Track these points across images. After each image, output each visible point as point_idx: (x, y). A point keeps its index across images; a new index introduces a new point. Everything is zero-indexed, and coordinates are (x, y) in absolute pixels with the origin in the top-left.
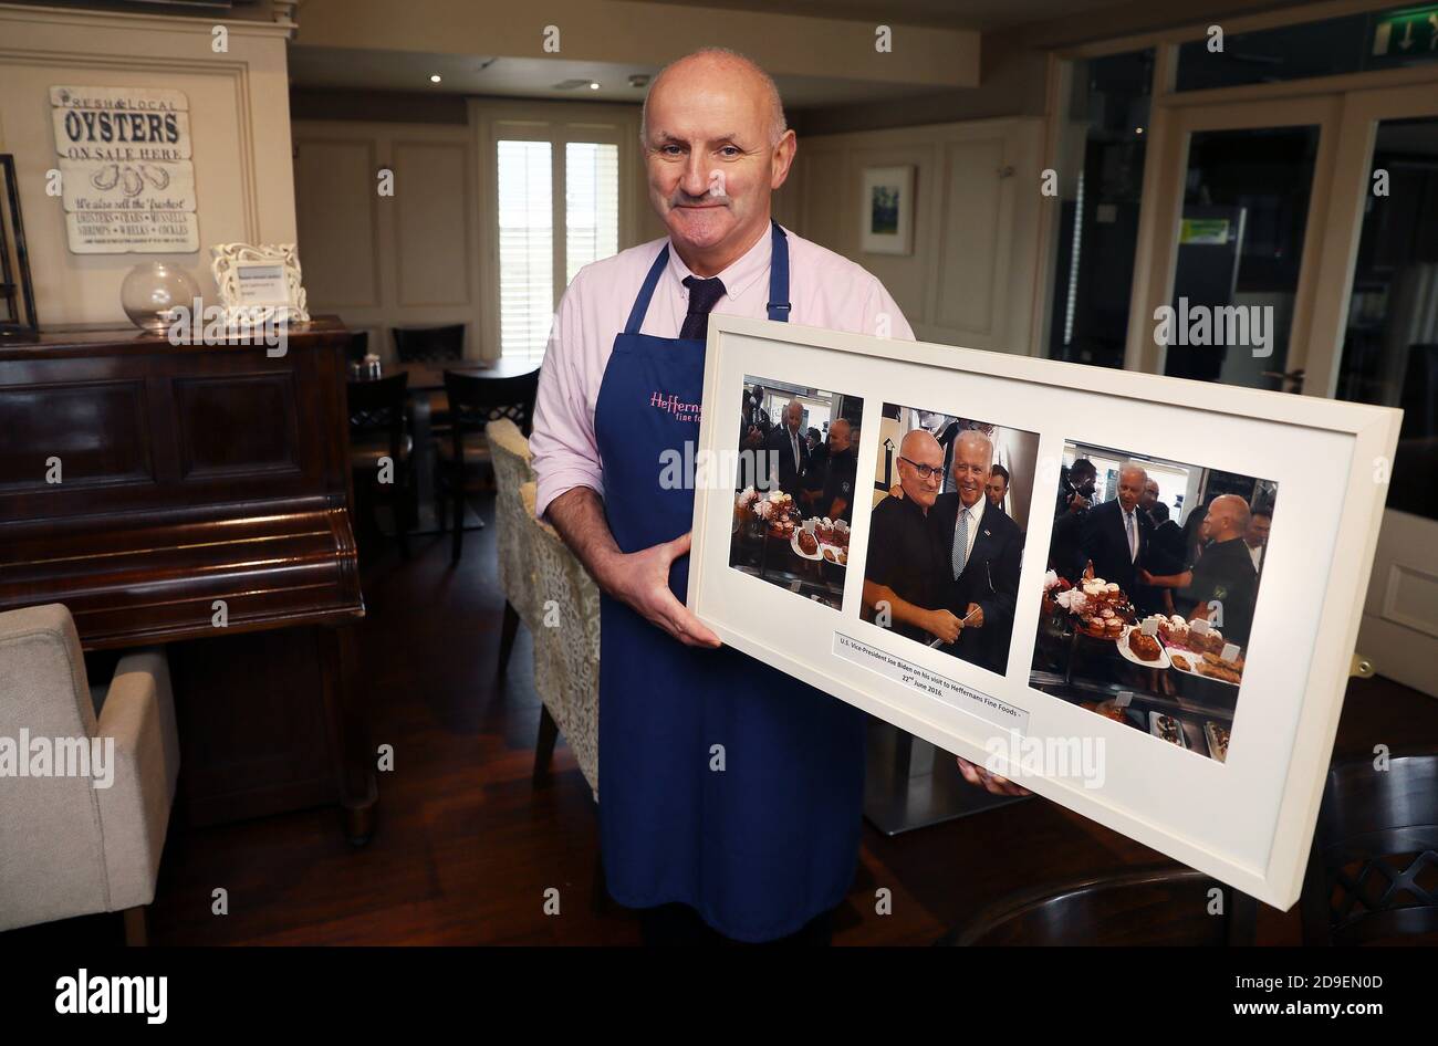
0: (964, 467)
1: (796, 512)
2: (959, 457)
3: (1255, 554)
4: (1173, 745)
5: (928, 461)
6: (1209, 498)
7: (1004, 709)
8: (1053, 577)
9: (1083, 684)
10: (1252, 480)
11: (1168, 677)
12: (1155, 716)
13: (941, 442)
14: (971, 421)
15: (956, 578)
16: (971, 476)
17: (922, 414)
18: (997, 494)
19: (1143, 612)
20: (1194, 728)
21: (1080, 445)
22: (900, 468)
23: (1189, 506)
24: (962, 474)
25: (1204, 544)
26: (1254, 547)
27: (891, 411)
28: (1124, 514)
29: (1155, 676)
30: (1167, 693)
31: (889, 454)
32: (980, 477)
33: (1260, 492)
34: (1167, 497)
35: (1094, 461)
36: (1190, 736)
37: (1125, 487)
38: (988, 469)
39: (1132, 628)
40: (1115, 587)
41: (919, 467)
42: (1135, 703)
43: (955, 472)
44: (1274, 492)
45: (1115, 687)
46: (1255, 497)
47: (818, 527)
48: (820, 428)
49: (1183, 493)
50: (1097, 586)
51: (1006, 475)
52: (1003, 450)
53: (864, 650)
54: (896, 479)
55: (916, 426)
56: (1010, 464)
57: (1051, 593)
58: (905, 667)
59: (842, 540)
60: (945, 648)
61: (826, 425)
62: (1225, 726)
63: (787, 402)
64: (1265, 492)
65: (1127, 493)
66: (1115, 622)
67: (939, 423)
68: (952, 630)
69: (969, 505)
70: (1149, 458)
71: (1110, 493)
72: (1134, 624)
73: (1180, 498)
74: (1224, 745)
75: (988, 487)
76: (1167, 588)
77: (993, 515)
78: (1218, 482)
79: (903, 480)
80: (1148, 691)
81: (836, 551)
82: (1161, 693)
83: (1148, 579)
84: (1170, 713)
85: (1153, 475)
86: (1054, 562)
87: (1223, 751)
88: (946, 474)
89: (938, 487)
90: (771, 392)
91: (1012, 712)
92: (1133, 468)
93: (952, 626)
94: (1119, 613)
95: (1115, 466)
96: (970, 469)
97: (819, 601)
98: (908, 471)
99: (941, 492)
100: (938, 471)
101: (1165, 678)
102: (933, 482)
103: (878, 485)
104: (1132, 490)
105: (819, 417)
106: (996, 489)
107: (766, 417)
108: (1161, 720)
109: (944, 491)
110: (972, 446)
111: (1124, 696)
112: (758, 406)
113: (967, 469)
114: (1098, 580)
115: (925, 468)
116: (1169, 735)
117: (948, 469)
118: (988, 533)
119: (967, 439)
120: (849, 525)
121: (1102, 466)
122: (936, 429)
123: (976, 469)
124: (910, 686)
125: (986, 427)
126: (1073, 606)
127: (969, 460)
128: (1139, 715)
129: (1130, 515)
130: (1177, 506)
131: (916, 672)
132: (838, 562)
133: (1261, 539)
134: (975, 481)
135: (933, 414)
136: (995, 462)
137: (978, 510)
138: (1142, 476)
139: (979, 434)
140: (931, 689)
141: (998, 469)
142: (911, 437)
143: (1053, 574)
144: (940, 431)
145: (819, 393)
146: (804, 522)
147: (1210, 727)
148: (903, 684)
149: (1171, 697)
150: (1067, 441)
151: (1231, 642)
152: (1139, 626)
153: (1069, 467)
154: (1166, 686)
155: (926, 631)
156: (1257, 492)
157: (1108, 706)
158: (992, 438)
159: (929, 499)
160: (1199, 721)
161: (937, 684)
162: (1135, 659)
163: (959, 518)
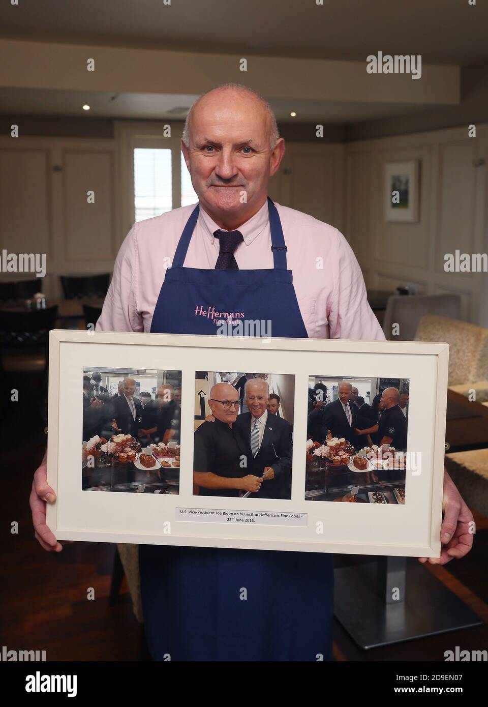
0: (253, 398)
1: (136, 444)
2: (249, 393)
3: (404, 410)
4: (381, 504)
5: (229, 399)
6: (381, 390)
7: (293, 516)
8: (311, 442)
9: (333, 490)
10: (399, 380)
11: (374, 474)
12: (370, 494)
13: (237, 387)
14: (254, 374)
15: (255, 456)
16: (257, 402)
17: (222, 374)
18: (274, 408)
19: (358, 449)
20: (389, 493)
21: (316, 377)
22: (211, 405)
23: (373, 396)
24: (251, 402)
25: (382, 411)
26: (403, 408)
27: (201, 375)
28: (343, 405)
29: (368, 476)
30: (375, 481)
31: (202, 399)
32: (263, 402)
33: (402, 384)
34: (362, 394)
35: (325, 383)
36: (388, 498)
37: (342, 393)
38: (267, 397)
39: (354, 457)
40: (343, 440)
41: (223, 403)
42: (361, 491)
43: (247, 402)
44: (409, 383)
45: (350, 487)
46: (400, 387)
47: (154, 450)
48: (150, 391)
49: (369, 390)
50: (333, 441)
51: (278, 398)
52: (275, 386)
53: (198, 512)
54: (209, 411)
55: (219, 380)
56: (279, 391)
57: (311, 451)
58: (228, 514)
59: (175, 453)
60: (253, 495)
61: (154, 389)
62: (402, 488)
63: (122, 379)
64: (404, 384)
65: (343, 395)
66: (345, 456)
67: (234, 377)
68: (256, 484)
69: (257, 417)
70: (351, 378)
71: (335, 396)
72: (355, 454)
73: (368, 393)
74: (403, 496)
75: (268, 406)
76: (368, 434)
77: (273, 419)
78: (384, 383)
79: (214, 412)
80: (366, 483)
81: (170, 461)
82: (372, 482)
83: (358, 432)
84: (377, 490)
85: (354, 385)
86: (311, 434)
87: (403, 499)
88: (242, 403)
89: (237, 411)
90: (107, 375)
91: (297, 516)
92: (345, 384)
93: (255, 483)
94: (347, 451)
95: (336, 384)
96: (256, 398)
97: (160, 493)
98: (216, 406)
99: (239, 413)
100: (236, 403)
101: (373, 475)
102: (234, 410)
103: (197, 417)
104: (346, 393)
105: (147, 386)
106: (273, 406)
107: (105, 390)
108: (374, 495)
109: (241, 412)
110: (256, 386)
111: (354, 490)
112: (97, 386)
113: (254, 399)
114: (335, 438)
115: (227, 402)
116: (379, 500)
117: (242, 400)
118: (271, 429)
119: (251, 384)
120: (179, 444)
121: (329, 385)
122: (232, 381)
123: (260, 398)
124: (233, 523)
125: (263, 376)
126: (323, 454)
127: (255, 394)
128: (363, 496)
129: (346, 405)
130: (368, 397)
131: (235, 514)
132: (173, 467)
133: (405, 404)
134: (260, 404)
135: (230, 373)
136: (271, 392)
137: (264, 419)
138: (350, 387)
139: (260, 380)
140: (247, 520)
141: (273, 396)
142: (216, 387)
143: (311, 441)
144: (235, 382)
145: (147, 371)
146: (143, 449)
147: (396, 490)
148: (229, 523)
149: (377, 483)
150: (310, 376)
151: (399, 451)
152: (357, 454)
153: (313, 388)
154: (374, 479)
155: (239, 490)
156: (401, 384)
157: (347, 497)
158: (267, 381)
159: (233, 419)
160: (391, 489)
161: (249, 517)
162: (358, 471)
163: (253, 425)
